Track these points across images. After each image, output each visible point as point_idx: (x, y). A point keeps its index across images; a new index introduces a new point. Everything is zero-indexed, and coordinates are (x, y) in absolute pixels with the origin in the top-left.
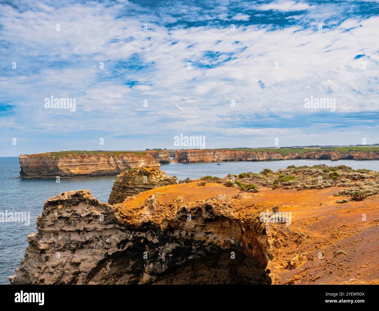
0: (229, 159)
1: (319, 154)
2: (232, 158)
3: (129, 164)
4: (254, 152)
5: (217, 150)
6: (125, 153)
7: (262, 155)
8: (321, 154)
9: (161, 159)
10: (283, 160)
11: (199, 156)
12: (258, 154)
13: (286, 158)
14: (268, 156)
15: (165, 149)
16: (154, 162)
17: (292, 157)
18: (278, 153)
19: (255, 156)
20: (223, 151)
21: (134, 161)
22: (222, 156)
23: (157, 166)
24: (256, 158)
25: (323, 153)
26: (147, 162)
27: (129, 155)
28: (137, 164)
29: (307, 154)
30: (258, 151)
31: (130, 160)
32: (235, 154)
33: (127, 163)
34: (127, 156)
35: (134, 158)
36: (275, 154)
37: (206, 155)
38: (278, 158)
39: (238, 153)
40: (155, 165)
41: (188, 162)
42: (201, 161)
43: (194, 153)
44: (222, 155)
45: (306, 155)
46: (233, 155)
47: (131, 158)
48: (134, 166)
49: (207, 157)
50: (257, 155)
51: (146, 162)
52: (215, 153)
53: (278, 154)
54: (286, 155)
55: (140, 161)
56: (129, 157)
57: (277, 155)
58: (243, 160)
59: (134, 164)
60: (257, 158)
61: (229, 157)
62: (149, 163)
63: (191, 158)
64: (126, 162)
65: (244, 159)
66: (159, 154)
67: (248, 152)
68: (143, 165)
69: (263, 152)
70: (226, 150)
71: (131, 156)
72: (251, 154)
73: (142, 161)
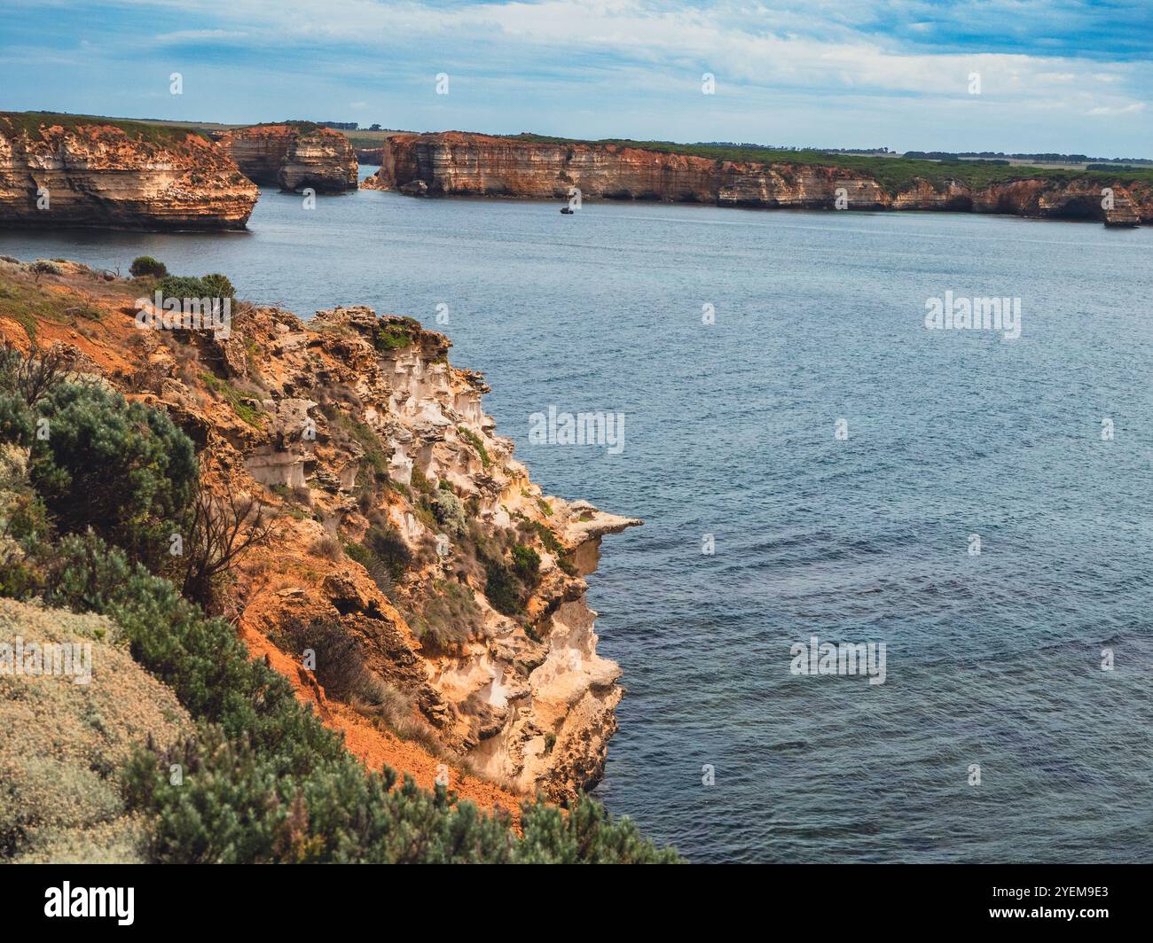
0: (636, 188)
1: (1056, 195)
2: (649, 187)
3: (94, 178)
4: (754, 165)
5: (579, 143)
6: (76, 124)
7: (790, 182)
8: (1068, 192)
9: (308, 169)
10: (889, 209)
11: (492, 167)
12: (773, 173)
13: (902, 200)
14: (819, 189)
15: (375, 128)
16: (224, 176)
17: (931, 197)
18: (866, 174)
19: (758, 185)
20: (612, 148)
21: (120, 167)
22: (606, 173)
23: (241, 197)
24: (760, 193)
25: (1078, 191)
26: (189, 173)
27: (95, 135)
28: (134, 181)
29: (1000, 189)
30: (776, 163)
31: (100, 159)
32: (666, 168)
33: (85, 171)
34: (84, 139)
35: (121, 151)
36: (852, 178)
37: (529, 165)
38: (863, 197)
39: (680, 165)
40: (230, 192)
41: (436, 191)
42: (500, 192)
43: (471, 148)
44: (604, 168)
45: (998, 194)
46: (656, 173)
47: (103, 148)
48: (118, 191)
49: (531, 172)
50: (770, 177)
51: (185, 175)
52: (569, 158)
53: (866, 183)
54: (905, 190)
55: (150, 167)
56: (93, 146)
57: (860, 184)
58: (700, 197)
59: (117, 179)
60: (764, 191)
61: (637, 180)
62: (200, 180)
63: (453, 173)
64: (78, 166)
65: (708, 195)
66: (296, 145)
67: (729, 164)
68: (164, 186)
69: (794, 168)
70: (623, 148)
71: (104, 138)
72: (740, 173)
73: (159, 167)
